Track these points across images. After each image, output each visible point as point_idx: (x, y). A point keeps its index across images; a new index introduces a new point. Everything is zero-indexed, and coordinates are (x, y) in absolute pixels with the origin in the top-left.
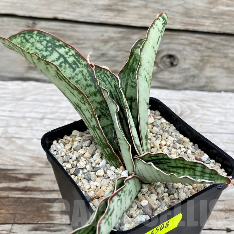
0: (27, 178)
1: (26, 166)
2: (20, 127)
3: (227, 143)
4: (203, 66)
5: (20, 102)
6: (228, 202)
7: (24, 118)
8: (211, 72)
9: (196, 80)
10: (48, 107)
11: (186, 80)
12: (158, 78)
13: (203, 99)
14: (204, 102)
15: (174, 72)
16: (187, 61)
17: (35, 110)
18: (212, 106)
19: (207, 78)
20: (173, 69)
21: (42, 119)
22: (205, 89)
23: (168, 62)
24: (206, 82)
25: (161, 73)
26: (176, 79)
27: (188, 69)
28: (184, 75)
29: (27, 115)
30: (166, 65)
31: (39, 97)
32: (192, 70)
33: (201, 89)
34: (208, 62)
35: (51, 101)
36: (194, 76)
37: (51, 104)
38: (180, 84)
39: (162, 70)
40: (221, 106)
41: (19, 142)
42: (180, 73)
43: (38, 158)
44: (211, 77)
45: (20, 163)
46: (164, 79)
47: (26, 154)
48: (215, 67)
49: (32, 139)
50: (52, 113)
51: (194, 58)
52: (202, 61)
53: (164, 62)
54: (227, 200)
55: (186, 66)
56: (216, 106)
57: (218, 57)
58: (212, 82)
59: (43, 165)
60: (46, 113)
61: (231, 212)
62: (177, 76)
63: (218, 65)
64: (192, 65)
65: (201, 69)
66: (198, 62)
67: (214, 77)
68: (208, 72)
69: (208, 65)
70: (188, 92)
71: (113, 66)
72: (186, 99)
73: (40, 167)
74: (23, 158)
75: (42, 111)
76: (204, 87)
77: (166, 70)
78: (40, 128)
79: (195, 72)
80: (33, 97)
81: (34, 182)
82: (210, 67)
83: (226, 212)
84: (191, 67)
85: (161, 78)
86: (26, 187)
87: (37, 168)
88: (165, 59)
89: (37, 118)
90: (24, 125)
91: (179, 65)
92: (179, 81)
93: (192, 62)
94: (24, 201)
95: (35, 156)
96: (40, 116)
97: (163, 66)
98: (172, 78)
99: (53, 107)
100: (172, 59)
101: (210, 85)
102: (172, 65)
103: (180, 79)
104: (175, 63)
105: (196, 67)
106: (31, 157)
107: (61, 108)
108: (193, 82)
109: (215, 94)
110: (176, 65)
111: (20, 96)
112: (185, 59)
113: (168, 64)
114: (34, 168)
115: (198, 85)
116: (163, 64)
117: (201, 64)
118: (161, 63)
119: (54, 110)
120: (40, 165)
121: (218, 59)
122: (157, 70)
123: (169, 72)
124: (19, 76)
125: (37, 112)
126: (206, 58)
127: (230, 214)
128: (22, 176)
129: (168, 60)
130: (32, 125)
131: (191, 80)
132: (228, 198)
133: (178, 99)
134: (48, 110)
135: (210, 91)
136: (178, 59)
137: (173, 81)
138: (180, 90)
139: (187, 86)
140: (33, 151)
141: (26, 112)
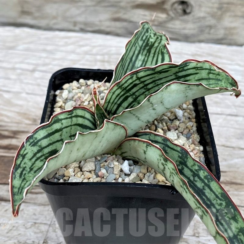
0: (12, 135)
1: (12, 122)
2: (9, 79)
3: (240, 106)
4: (222, 15)
5: (11, 51)
6: (231, 174)
7: (14, 69)
8: (231, 22)
9: (212, 31)
10: (40, 58)
11: (202, 30)
12: (168, 28)
13: (220, 54)
14: (220, 57)
15: (186, 22)
16: (203, 9)
17: (27, 61)
18: (229, 62)
19: (226, 29)
20: (186, 17)
21: (33, 71)
22: (223, 42)
23: (180, 9)
24: (225, 34)
25: (172, 22)
26: (190, 29)
27: (204, 18)
28: (199, 24)
29: (17, 66)
30: (177, 12)
31: (32, 46)
32: (208, 19)
33: (219, 41)
34: (228, 10)
35: (45, 51)
36: (210, 27)
37: (44, 55)
38: (193, 35)
39: (172, 19)
40: (239, 62)
41: (6, 96)
42: (194, 23)
43: (25, 114)
44: (231, 28)
45: (6, 119)
46: (175, 29)
47: (13, 109)
48: (235, 16)
49: (20, 93)
50: (45, 65)
51: (211, 5)
52: (220, 8)
53: (175, 9)
54: (229, 172)
55: (202, 15)
56: (234, 63)
57: (240, 4)
58: (232, 34)
59: (30, 122)
60: (37, 65)
61: (232, 186)
62: (190, 26)
63: (239, 14)
64: (208, 13)
65: (219, 18)
66: (215, 10)
67: (234, 28)
68: (228, 22)
69: (228, 14)
70: (203, 45)
71: (116, 12)
72: (198, 53)
73: (26, 124)
74: (9, 114)
75: (34, 62)
76: (222, 39)
77: (177, 19)
78: (31, 82)
79: (212, 22)
80: (26, 46)
81: (19, 140)
82: (230, 16)
83: (227, 184)
84: (206, 15)
85: (172, 28)
86: (10, 145)
87: (24, 125)
88: (176, 5)
89: (28, 70)
90: (13, 77)
91: (192, 14)
92: (192, 32)
93: (208, 10)
94: (6, 160)
95: (22, 111)
96: (31, 67)
97: (174, 13)
98: (184, 29)
99: (46, 58)
100: (185, 6)
101: (230, 37)
102: (185, 12)
103: (194, 29)
104: (188, 11)
105: (213, 16)
106: (18, 113)
107: (55, 59)
108: (209, 33)
109: (234, 48)
110: (190, 13)
111: (12, 45)
112: (200, 6)
113: (180, 11)
114: (20, 125)
115: (216, 37)
116: (174, 11)
117: (219, 13)
118: (171, 10)
119: (47, 61)
120: (27, 122)
121: (240, 7)
122: (167, 18)
123: (182, 20)
124: (11, 21)
125: (28, 64)
126: (225, 6)
127: (231, 187)
128: (6, 133)
129: (180, 7)
130: (22, 77)
131: (207, 31)
132: (231, 169)
133: (189, 53)
134: (40, 62)
135: (230, 44)
136: (192, 6)
137: (186, 32)
138: (194, 42)
139: (202, 37)
140: (21, 106)
141: (16, 63)
